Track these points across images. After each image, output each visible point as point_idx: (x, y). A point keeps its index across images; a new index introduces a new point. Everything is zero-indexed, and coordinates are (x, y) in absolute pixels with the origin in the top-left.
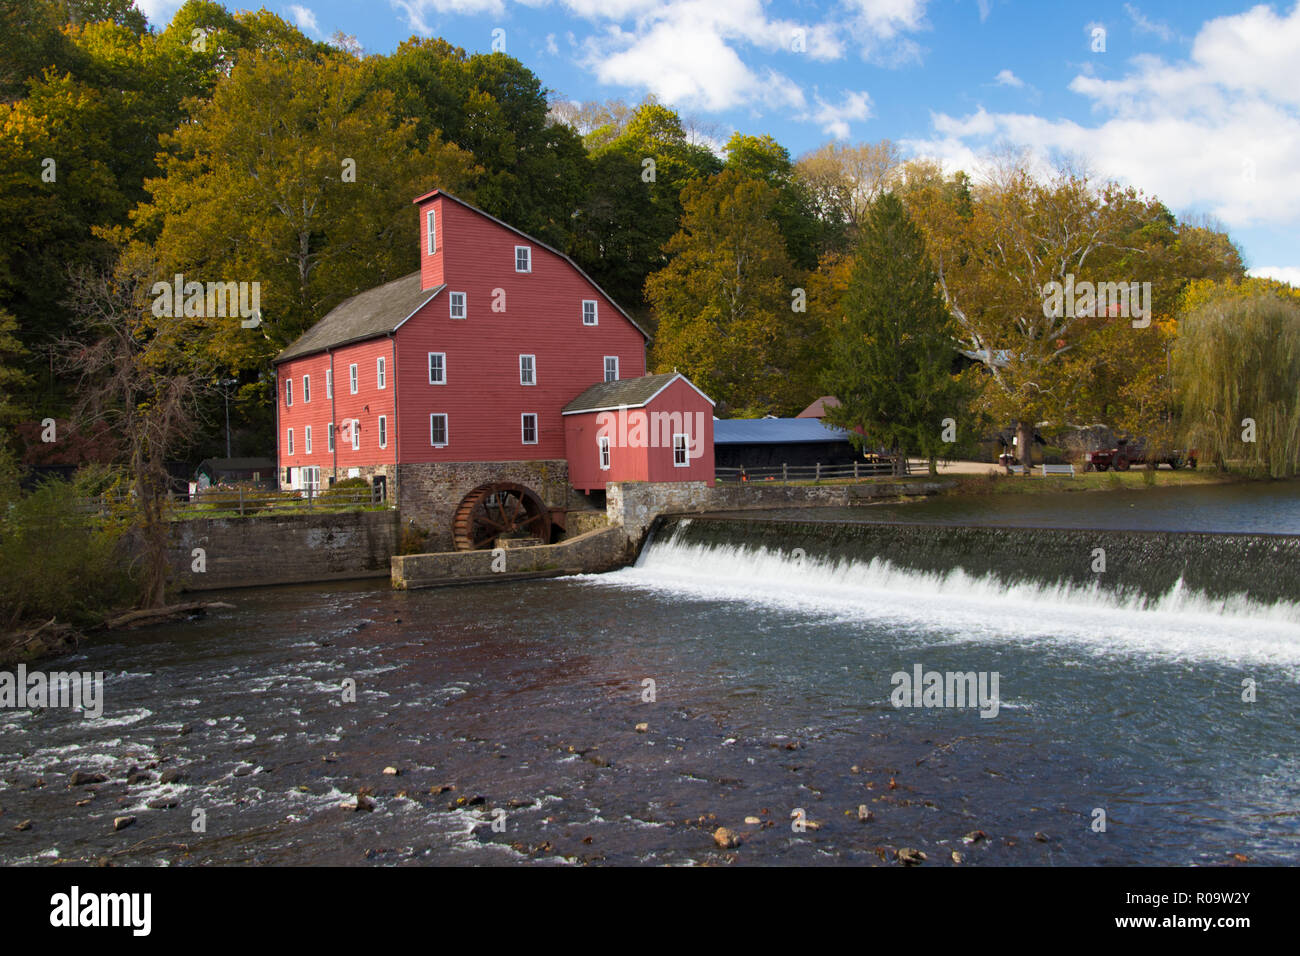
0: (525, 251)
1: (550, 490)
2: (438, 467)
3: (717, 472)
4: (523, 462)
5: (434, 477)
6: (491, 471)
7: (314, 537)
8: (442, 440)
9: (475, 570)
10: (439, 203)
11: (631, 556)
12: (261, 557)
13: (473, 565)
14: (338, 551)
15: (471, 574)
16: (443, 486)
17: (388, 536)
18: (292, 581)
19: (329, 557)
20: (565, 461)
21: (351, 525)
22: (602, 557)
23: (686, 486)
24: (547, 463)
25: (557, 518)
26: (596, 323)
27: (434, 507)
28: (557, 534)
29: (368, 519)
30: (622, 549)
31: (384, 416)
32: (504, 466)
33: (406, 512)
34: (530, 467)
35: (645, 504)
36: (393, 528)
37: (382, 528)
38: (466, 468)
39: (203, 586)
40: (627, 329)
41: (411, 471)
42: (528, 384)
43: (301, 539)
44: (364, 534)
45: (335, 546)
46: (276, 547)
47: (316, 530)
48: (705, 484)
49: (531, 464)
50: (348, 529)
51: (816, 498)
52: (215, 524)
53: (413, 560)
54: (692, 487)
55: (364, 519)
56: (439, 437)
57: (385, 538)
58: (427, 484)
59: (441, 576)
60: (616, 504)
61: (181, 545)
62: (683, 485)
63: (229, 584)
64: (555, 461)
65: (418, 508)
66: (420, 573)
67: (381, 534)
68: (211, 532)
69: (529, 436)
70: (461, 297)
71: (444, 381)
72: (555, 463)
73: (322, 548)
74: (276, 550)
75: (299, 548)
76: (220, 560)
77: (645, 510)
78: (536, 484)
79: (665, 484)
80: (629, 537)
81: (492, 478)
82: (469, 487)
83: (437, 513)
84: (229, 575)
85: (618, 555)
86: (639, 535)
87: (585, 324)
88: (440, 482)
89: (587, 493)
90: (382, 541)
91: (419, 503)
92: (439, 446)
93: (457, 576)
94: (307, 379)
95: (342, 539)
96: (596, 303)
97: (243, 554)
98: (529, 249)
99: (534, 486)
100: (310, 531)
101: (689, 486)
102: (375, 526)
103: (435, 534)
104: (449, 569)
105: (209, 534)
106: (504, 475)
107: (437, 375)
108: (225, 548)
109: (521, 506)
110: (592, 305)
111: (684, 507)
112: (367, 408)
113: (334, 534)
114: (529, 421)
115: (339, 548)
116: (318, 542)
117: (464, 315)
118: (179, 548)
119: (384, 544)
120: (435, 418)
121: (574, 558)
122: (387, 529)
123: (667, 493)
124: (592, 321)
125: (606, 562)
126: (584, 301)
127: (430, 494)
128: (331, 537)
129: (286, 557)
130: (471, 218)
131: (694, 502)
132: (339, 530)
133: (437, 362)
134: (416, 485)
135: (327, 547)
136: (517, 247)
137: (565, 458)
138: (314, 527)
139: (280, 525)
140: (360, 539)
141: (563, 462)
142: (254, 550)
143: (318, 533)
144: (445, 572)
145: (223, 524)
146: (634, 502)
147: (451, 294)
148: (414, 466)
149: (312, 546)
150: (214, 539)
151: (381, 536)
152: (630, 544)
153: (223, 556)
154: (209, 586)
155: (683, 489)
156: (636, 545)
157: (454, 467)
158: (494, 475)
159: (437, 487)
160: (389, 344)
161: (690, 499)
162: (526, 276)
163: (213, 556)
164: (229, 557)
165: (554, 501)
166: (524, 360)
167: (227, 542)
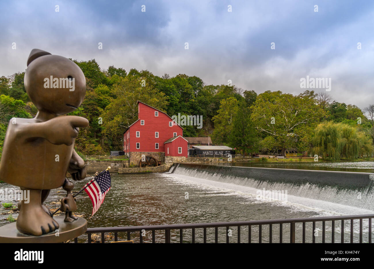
0: (157, 112)
4: (155, 152)
5: (137, 154)
8: (139, 148)
10: (139, 103)
12: (102, 168)
20: (164, 152)
22: (161, 170)
24: (160, 153)
25: (159, 163)
26: (172, 126)
29: (123, 162)
32: (151, 153)
33: (131, 161)
34: (157, 153)
35: (171, 161)
36: (128, 164)
38: (144, 153)
41: (132, 153)
42: (157, 137)
43: (110, 165)
44: (122, 164)
46: (105, 166)
50: (119, 163)
52: (94, 161)
56: (138, 147)
58: (135, 156)
59: (127, 172)
60: (166, 160)
61: (87, 165)
62: (180, 157)
66: (123, 171)
67: (126, 164)
69: (157, 147)
70: (143, 121)
71: (139, 137)
73: (114, 167)
81: (149, 155)
83: (137, 161)
85: (164, 170)
87: (170, 126)
90: (126, 166)
91: (134, 159)
94: (125, 137)
95: (118, 165)
96: (172, 122)
97: (99, 167)
98: (158, 112)
99: (156, 157)
100: (112, 163)
101: (182, 157)
105: (92, 163)
107: (138, 135)
114: (157, 145)
115: (117, 167)
117: (144, 124)
120: (137, 144)
123: (177, 158)
126: (169, 122)
127: (136, 158)
128: (116, 165)
130: (145, 106)
132: (117, 163)
133: (138, 133)
134: (133, 156)
136: (155, 112)
143: (113, 164)
147: (141, 120)
149: (112, 166)
152: (168, 168)
154: (92, 172)
157: (141, 153)
159: (137, 156)
160: (129, 130)
161: (182, 160)
162: (157, 117)
163: (93, 167)
164: (96, 167)
165: (161, 160)
166: (156, 133)
167: (96, 165)
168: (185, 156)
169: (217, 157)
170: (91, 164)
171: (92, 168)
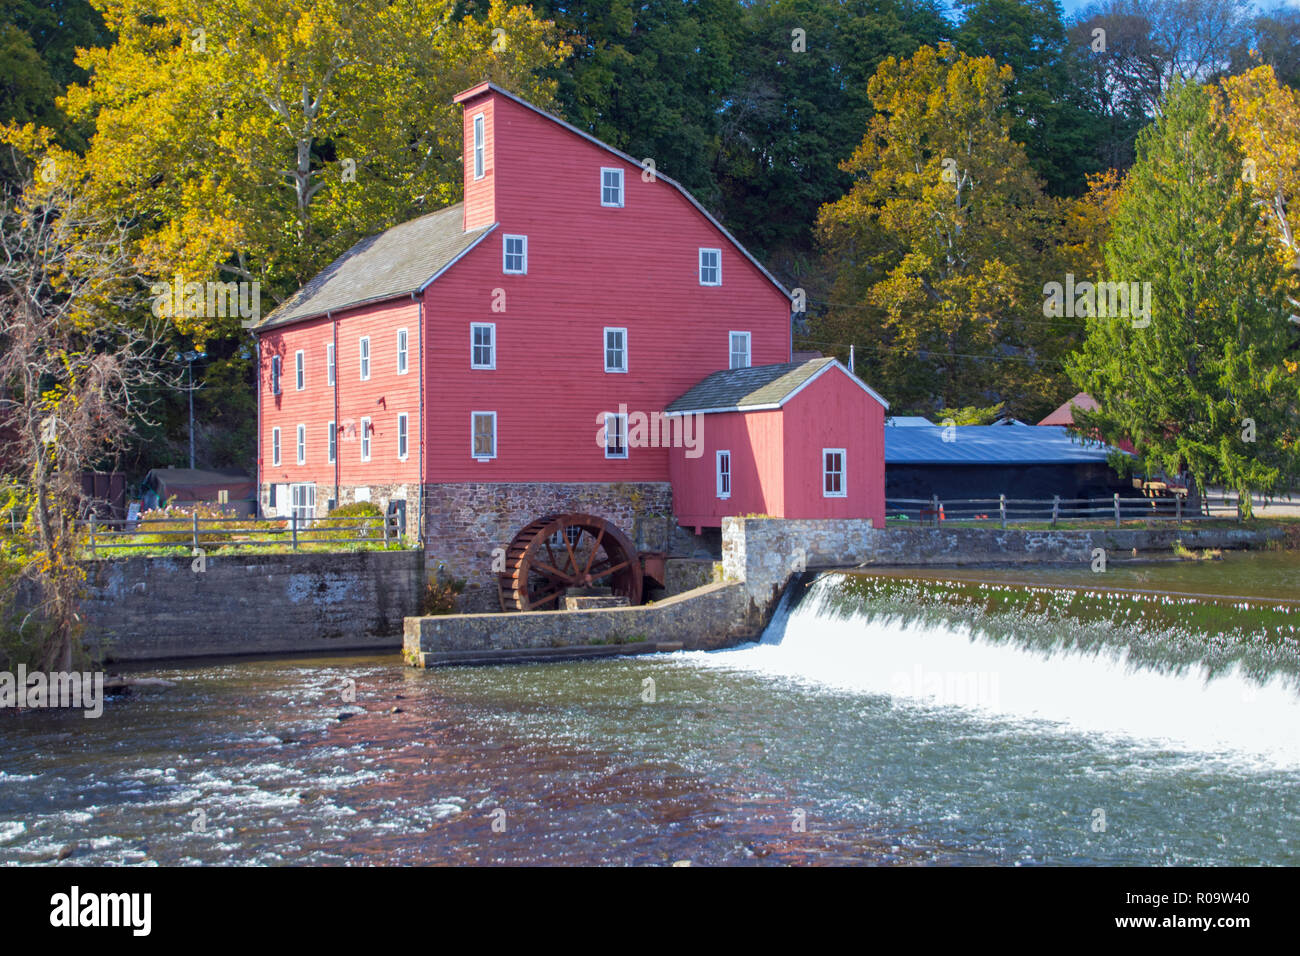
0: (616, 176)
1: (646, 526)
2: (481, 489)
3: (888, 506)
4: (606, 485)
5: (475, 503)
6: (559, 497)
7: (299, 586)
8: (488, 450)
9: (525, 641)
10: (490, 103)
11: (758, 627)
12: (221, 613)
13: (522, 632)
14: (333, 608)
15: (519, 646)
16: (488, 517)
17: (406, 587)
18: (265, 650)
19: (320, 615)
20: (668, 484)
21: (353, 570)
22: (712, 627)
23: (841, 526)
24: (640, 487)
25: (652, 568)
26: (719, 281)
27: (473, 547)
28: (651, 590)
29: (378, 561)
30: (743, 617)
31: (406, 414)
32: (577, 489)
33: (433, 553)
34: (615, 492)
35: (778, 551)
36: (413, 576)
37: (397, 576)
38: (522, 492)
39: (135, 654)
40: (767, 291)
41: (442, 495)
42: (615, 370)
43: (280, 590)
44: (372, 584)
45: (329, 599)
46: (243, 599)
47: (301, 577)
48: (870, 523)
49: (618, 488)
50: (349, 576)
51: (1042, 549)
52: (157, 565)
53: (435, 623)
54: (850, 527)
55: (371, 562)
56: (484, 446)
57: (402, 591)
58: (465, 513)
59: (475, 648)
60: (736, 550)
61: (106, 594)
62: (835, 524)
63: (173, 652)
64: (653, 483)
65: (450, 547)
66: (445, 642)
67: (395, 584)
68: (149, 576)
70: (519, 243)
71: (492, 365)
72: (653, 488)
73: (310, 603)
74: (243, 604)
75: (277, 601)
76: (161, 617)
77: (778, 559)
78: (624, 516)
79: (809, 522)
80: (752, 598)
81: (560, 506)
82: (526, 519)
83: (478, 556)
84: (173, 638)
85: (736, 624)
86: (769, 596)
87: (702, 283)
88: (483, 510)
89: (698, 531)
90: (397, 595)
91: (452, 541)
92: (483, 459)
93: (498, 648)
94: (300, 356)
95: (338, 590)
96: (718, 252)
97: (195, 609)
98: (621, 172)
99: (621, 521)
100: (293, 578)
101: (846, 526)
102: (388, 572)
103: (473, 587)
104: (487, 637)
105: (147, 579)
106: (577, 503)
107: (482, 356)
108: (169, 599)
109: (601, 548)
110: (714, 256)
111: (837, 556)
112: (382, 401)
113: (328, 583)
115: (334, 603)
116: (305, 594)
117: (525, 270)
118: (102, 598)
119: (400, 598)
120: (476, 417)
121: (671, 627)
122: (404, 578)
123: (812, 535)
124: (713, 279)
125: (718, 634)
126: (701, 250)
127: (469, 528)
128: (323, 588)
129: (257, 614)
130: (537, 125)
131: (852, 549)
132: (335, 577)
133: (483, 336)
134: (448, 515)
135: (317, 601)
136: (603, 170)
137: (668, 480)
138: (300, 572)
139: (250, 568)
140: (365, 590)
141: (665, 487)
142: (211, 604)
143: (306, 580)
144: (480, 642)
145: (167, 566)
146: (762, 548)
147: (506, 237)
148: (446, 487)
149: (295, 600)
150: (155, 587)
151: (396, 588)
152: (754, 608)
153: (166, 610)
154: (144, 654)
155: (837, 530)
156: (763, 611)
157: (505, 490)
158: (562, 502)
159: (479, 519)
160: (414, 311)
161: (846, 545)
162: (614, 212)
163: (152, 611)
164: (175, 612)
165: (650, 543)
166: (610, 335)
167: (172, 591)
168: (864, 518)
169: (1025, 516)
170: (139, 593)
171: (143, 618)
